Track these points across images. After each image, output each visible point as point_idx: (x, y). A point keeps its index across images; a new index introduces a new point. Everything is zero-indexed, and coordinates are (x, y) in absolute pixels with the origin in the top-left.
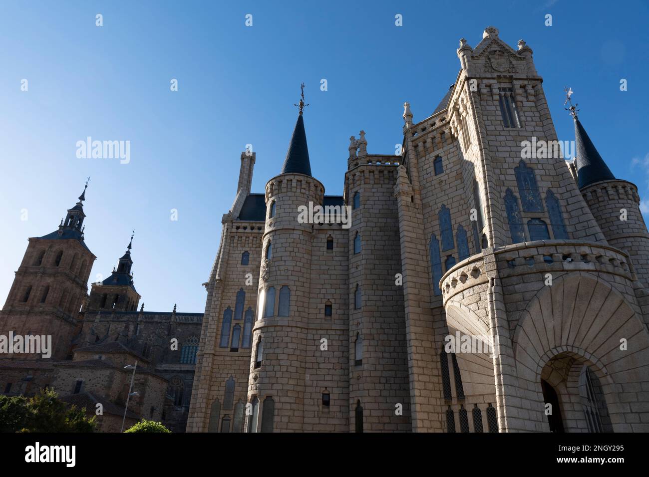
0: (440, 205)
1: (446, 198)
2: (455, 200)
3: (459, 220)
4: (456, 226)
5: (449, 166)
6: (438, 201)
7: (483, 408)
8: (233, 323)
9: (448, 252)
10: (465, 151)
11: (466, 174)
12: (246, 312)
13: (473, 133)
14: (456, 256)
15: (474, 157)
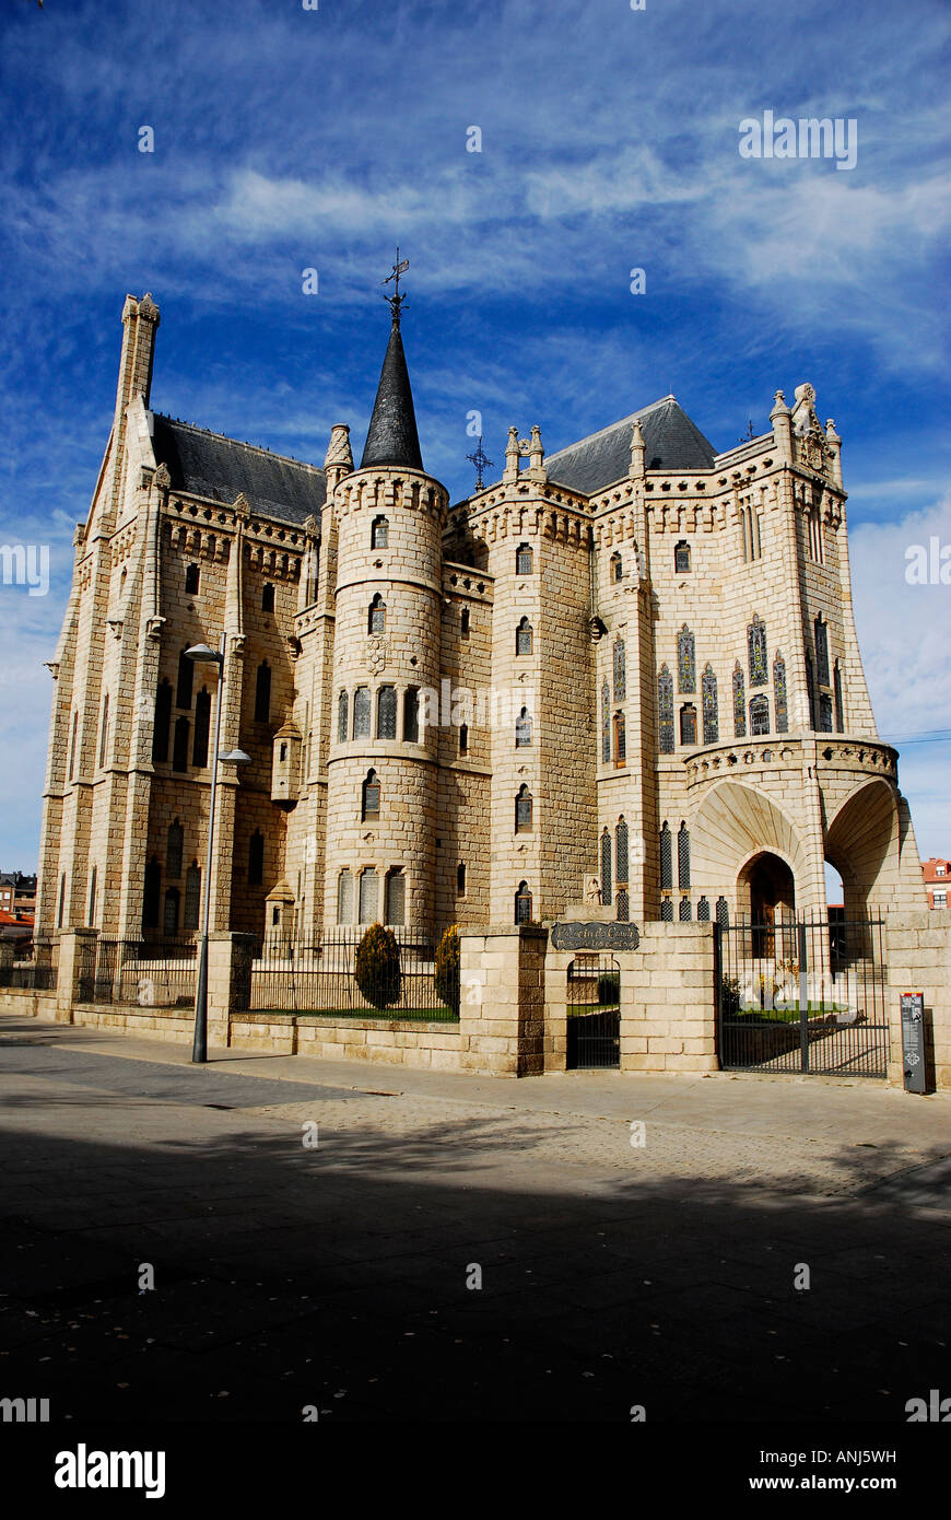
0: (680, 624)
1: (692, 615)
2: (706, 623)
3: (709, 656)
4: (703, 664)
5: (701, 568)
6: (679, 615)
7: (712, 901)
8: (176, 714)
9: (688, 698)
10: (740, 560)
11: (734, 595)
12: (199, 695)
13: (773, 549)
14: (699, 706)
15: (765, 584)
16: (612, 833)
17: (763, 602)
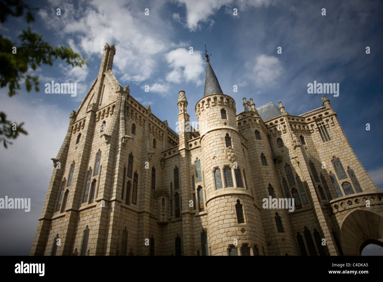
0: (309, 160)
8: (127, 179)
9: (319, 184)
10: (322, 141)
11: (323, 151)
12: (134, 173)
13: (336, 137)
14: (322, 186)
15: (336, 147)
16: (302, 234)
17: (337, 153)
